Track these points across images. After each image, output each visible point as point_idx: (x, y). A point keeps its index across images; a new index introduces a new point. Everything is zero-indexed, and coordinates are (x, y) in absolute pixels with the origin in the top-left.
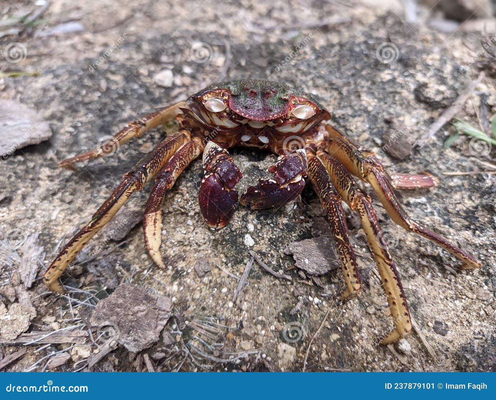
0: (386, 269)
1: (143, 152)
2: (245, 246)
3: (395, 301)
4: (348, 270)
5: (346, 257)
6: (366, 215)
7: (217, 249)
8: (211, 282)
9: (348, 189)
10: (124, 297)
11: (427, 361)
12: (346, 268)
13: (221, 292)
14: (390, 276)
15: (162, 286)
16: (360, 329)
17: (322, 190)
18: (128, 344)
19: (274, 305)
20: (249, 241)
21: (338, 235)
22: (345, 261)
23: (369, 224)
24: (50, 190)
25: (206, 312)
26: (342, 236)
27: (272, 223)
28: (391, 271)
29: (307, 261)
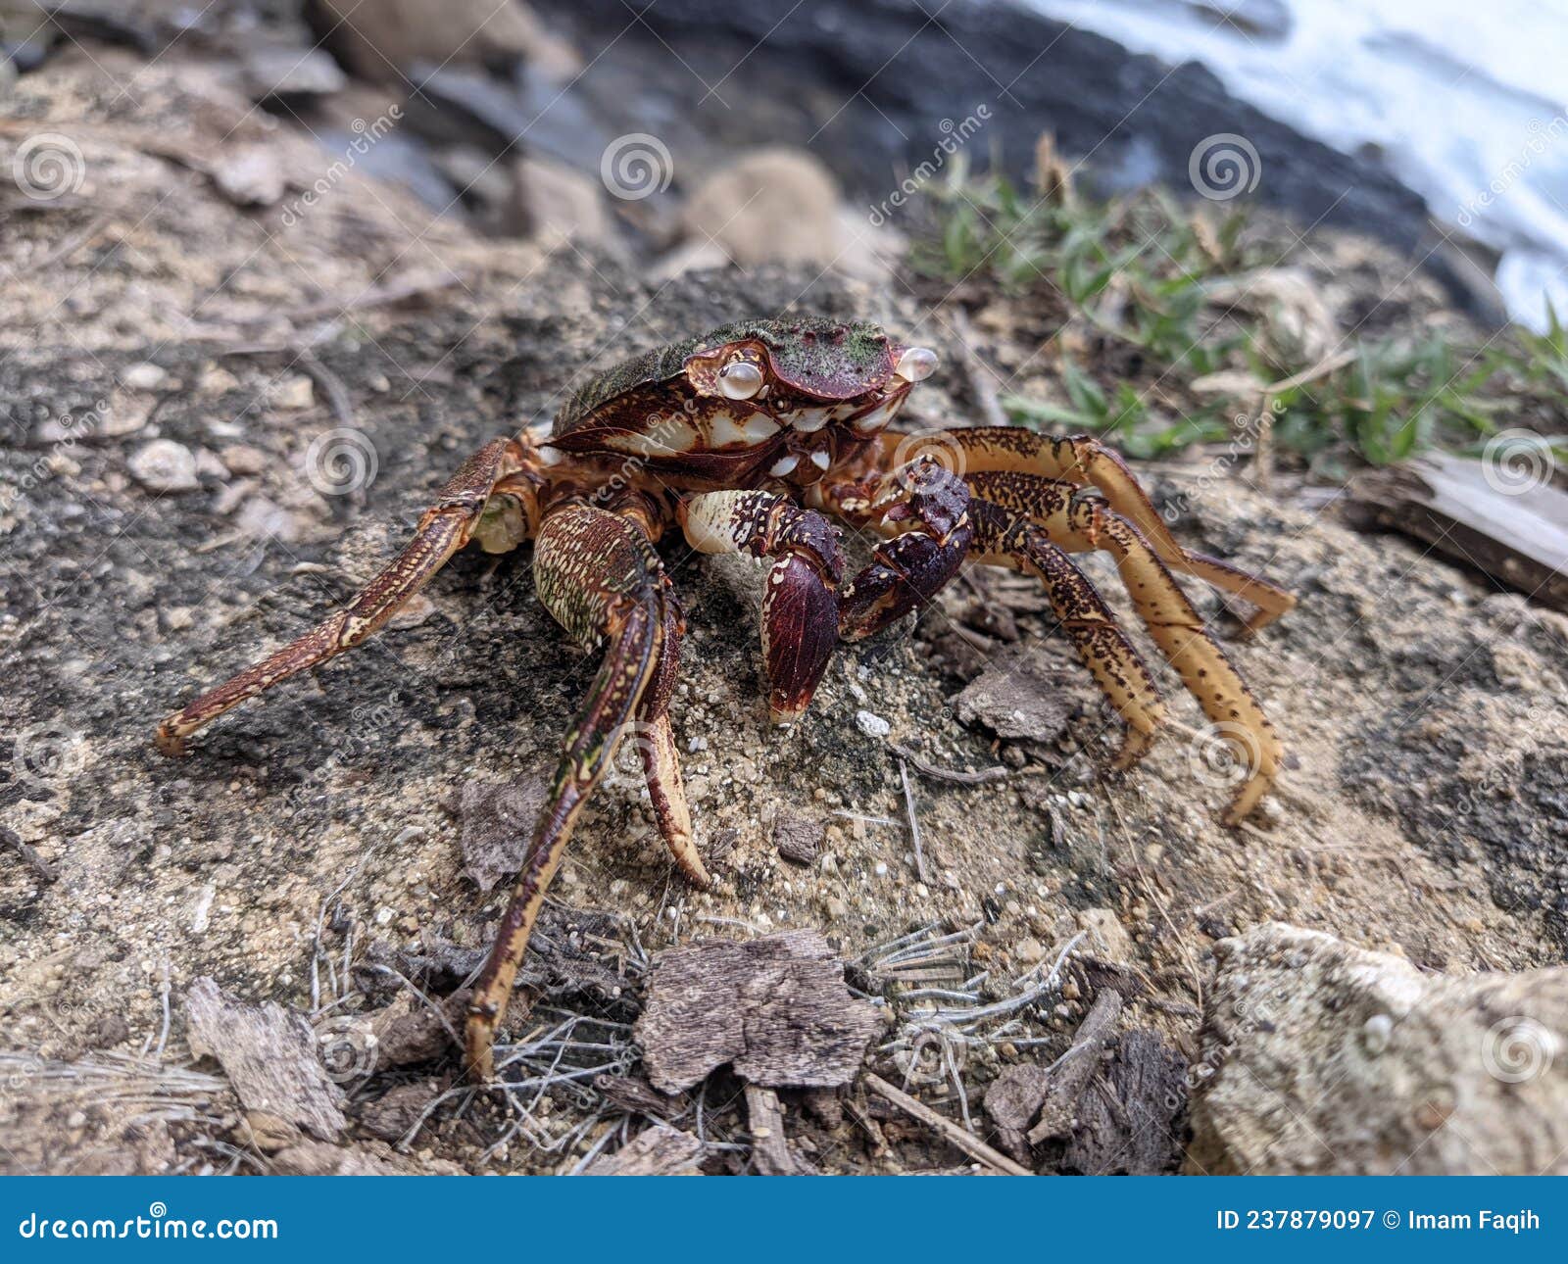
0: (1196, 645)
1: (405, 624)
2: (869, 740)
3: (1235, 707)
4: (1129, 683)
5: (1115, 656)
6: (1134, 540)
7: (793, 787)
8: (840, 862)
9: (1066, 507)
10: (694, 979)
11: (1314, 823)
12: (1121, 683)
13: (876, 875)
14: (1208, 659)
15: (733, 929)
16: (1182, 814)
17: (1001, 536)
18: (811, 1074)
19: (1002, 849)
20: (873, 724)
21: (1087, 611)
22: (1115, 667)
23: (1147, 558)
24: (126, 846)
25: (881, 935)
26: (1097, 610)
27: (896, 666)
28: (1208, 645)
29: (1019, 715)
